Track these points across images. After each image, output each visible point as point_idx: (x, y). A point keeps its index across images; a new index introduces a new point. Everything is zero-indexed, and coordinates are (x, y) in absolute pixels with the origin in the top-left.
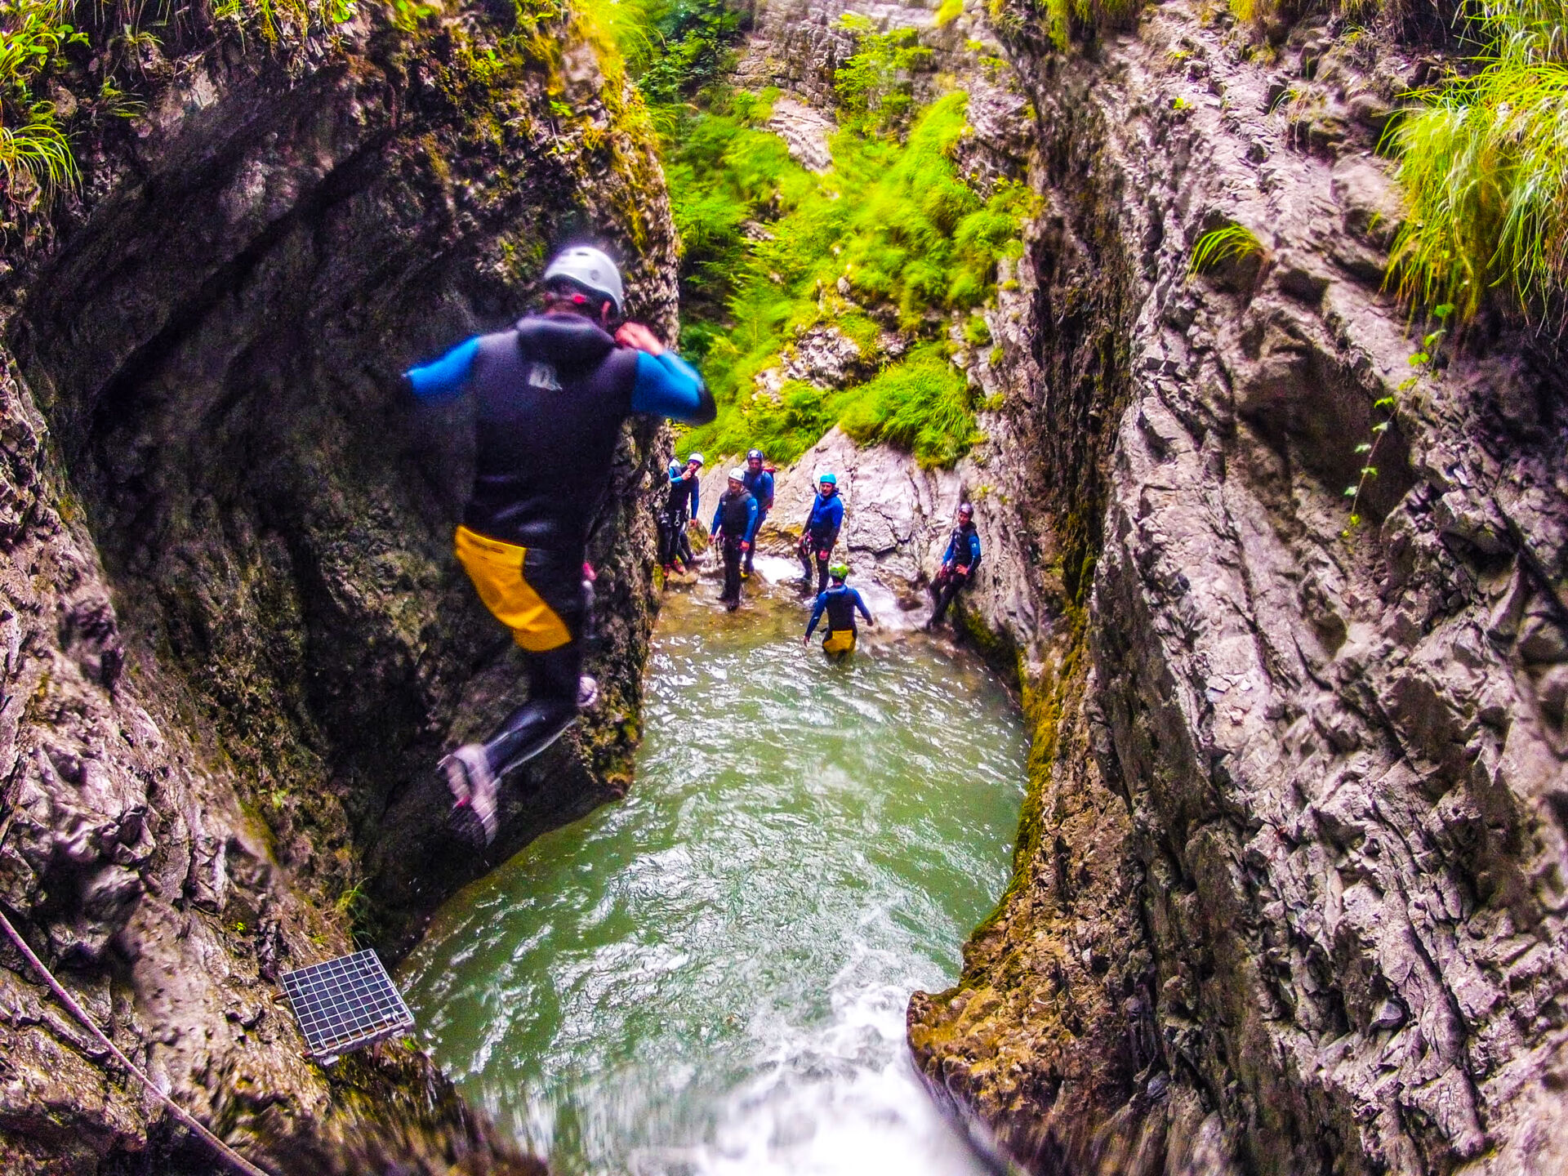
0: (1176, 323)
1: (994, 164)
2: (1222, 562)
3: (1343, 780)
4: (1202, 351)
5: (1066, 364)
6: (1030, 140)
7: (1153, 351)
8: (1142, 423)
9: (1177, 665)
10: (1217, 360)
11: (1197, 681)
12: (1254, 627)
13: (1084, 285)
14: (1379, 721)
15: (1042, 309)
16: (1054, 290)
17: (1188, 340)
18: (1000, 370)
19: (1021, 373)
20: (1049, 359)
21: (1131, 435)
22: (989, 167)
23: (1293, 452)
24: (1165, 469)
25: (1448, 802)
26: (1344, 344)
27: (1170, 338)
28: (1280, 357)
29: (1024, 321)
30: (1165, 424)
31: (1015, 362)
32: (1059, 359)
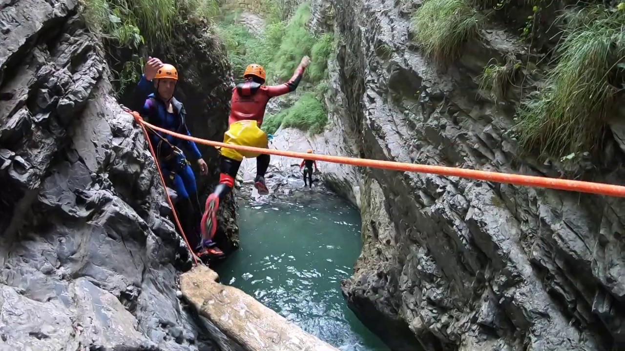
0: (374, 69)
1: (322, 28)
2: (389, 121)
3: (421, 154)
4: (380, 75)
5: (351, 90)
6: (333, 18)
7: (369, 78)
8: (368, 96)
9: (383, 146)
10: (383, 76)
11: (387, 146)
12: (398, 132)
13: (354, 65)
14: (425, 140)
15: (342, 75)
16: (346, 68)
17: (376, 73)
18: (332, 100)
19: (339, 98)
20: (347, 90)
21: (366, 99)
22: (321, 29)
23: (401, 92)
24: (374, 105)
25: (439, 148)
26: (407, 65)
27: (373, 74)
28: (395, 72)
29: (338, 81)
30: (372, 94)
31: (336, 95)
32: (349, 90)
